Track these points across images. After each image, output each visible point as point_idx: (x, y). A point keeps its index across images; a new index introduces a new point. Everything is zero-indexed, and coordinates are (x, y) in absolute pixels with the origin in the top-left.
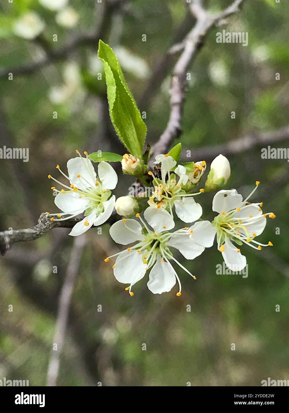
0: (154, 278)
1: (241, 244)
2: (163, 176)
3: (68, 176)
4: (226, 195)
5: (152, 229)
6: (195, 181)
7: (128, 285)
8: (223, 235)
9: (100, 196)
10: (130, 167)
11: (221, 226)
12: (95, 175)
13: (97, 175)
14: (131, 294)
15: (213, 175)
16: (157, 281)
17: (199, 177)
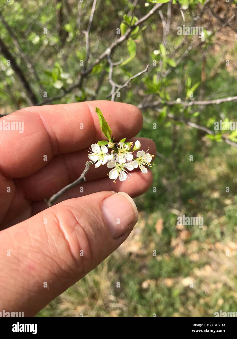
0: (120, 177)
1: (145, 165)
2: (121, 148)
3: (92, 149)
4: (140, 152)
5: (119, 163)
6: (130, 148)
7: (114, 180)
8: (140, 163)
9: (102, 155)
10: (111, 146)
11: (139, 161)
12: (100, 149)
13: (101, 149)
14: (115, 183)
15: (136, 146)
16: (121, 177)
17: (131, 147)
